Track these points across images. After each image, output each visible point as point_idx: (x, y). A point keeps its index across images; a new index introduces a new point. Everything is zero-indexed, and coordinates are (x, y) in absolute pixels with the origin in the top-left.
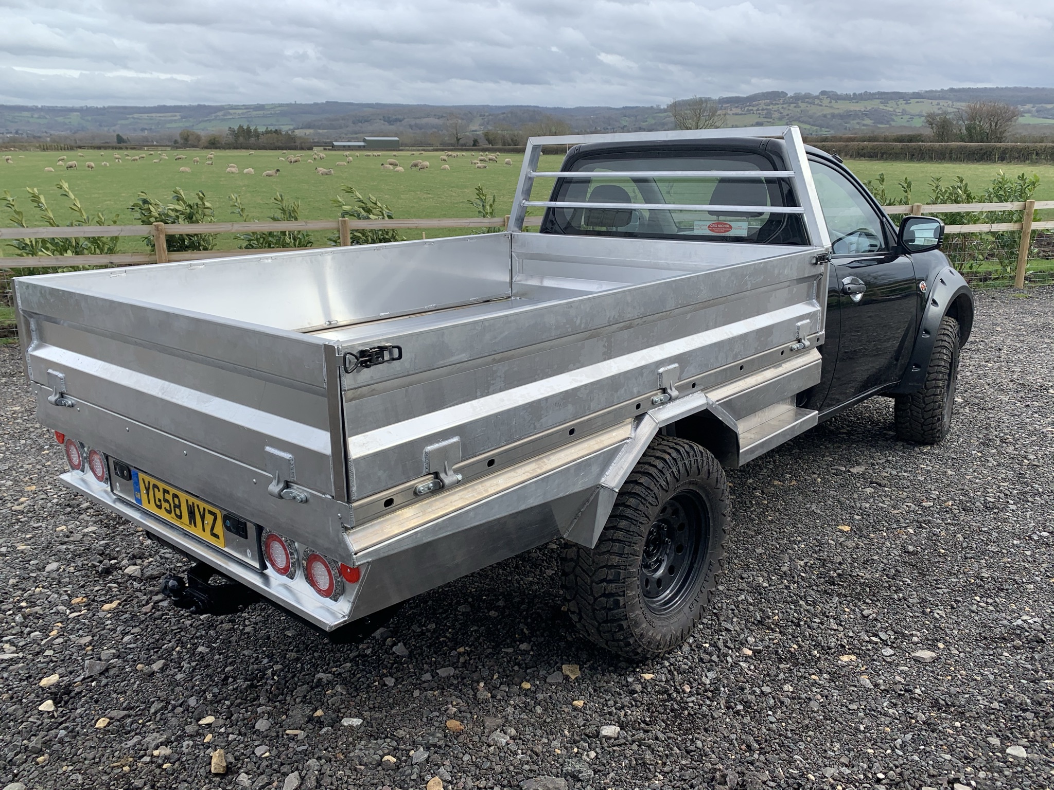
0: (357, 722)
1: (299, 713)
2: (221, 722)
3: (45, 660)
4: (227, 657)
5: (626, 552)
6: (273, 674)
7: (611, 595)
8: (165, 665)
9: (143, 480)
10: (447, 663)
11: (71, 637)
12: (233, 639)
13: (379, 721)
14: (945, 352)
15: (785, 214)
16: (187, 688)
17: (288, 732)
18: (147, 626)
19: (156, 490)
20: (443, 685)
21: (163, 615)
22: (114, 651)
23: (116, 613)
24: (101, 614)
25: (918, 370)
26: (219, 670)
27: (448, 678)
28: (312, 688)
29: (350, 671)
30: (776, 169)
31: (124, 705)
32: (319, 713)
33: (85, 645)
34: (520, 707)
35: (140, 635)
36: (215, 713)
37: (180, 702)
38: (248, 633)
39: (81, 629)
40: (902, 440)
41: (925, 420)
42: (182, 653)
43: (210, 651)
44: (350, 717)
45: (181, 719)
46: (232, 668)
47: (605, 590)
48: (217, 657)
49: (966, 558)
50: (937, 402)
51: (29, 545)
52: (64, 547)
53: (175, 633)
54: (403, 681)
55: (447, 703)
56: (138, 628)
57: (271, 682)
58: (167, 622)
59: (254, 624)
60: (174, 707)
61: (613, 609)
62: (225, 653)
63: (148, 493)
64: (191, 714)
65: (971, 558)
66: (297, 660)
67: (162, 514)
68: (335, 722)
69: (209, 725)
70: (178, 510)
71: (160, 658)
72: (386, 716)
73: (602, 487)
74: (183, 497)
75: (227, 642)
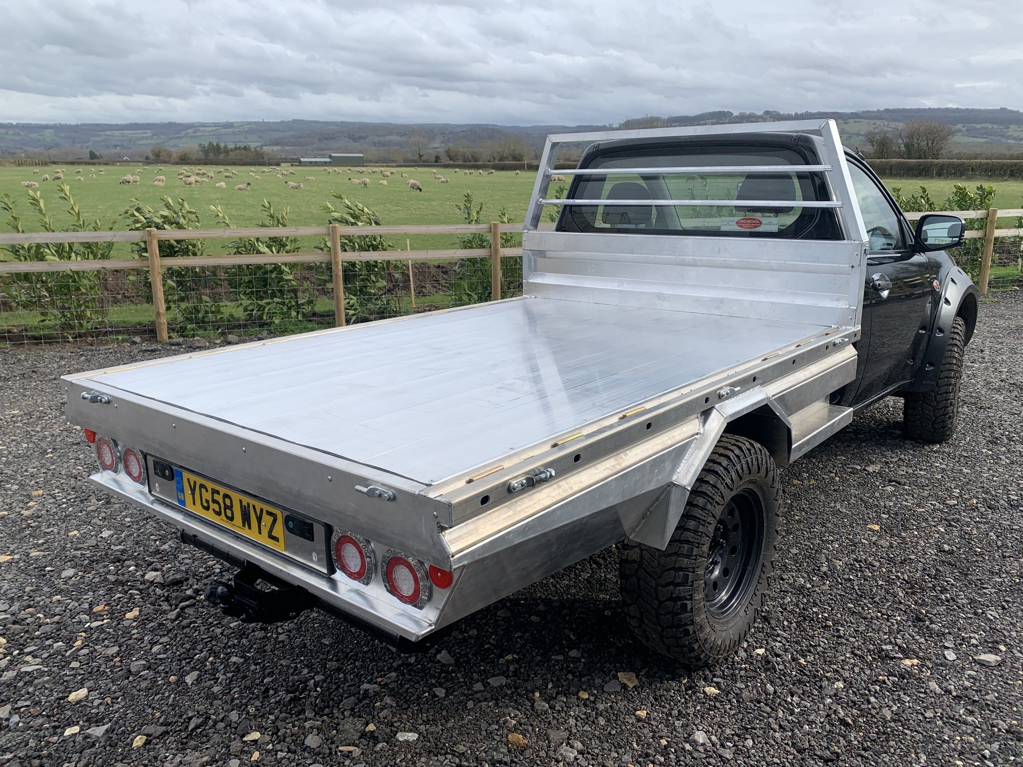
0: (412, 736)
1: (351, 726)
2: (268, 738)
3: (71, 673)
4: (264, 668)
5: (694, 553)
6: (316, 685)
7: (679, 598)
8: (199, 676)
9: (188, 479)
10: (498, 672)
11: (97, 647)
12: (268, 648)
13: (435, 735)
14: (956, 350)
15: (818, 209)
16: (226, 702)
17: (341, 748)
18: (176, 635)
19: (203, 490)
20: (497, 696)
21: (191, 623)
22: (144, 662)
23: (143, 621)
24: (126, 623)
25: (932, 368)
26: (257, 681)
27: (501, 687)
28: (360, 701)
29: (397, 682)
30: (807, 163)
31: (161, 720)
32: (371, 727)
33: (112, 656)
34: (581, 719)
35: (169, 644)
36: (260, 728)
37: (221, 716)
38: (283, 642)
39: (106, 639)
40: (910, 439)
41: (936, 418)
42: (215, 663)
43: (245, 661)
44: (405, 731)
45: (224, 736)
46: (271, 679)
47: (672, 593)
48: (253, 667)
49: (1004, 557)
50: (949, 399)
51: (42, 551)
52: (79, 552)
53: (206, 643)
54: (454, 691)
55: (504, 715)
56: (166, 637)
57: (315, 694)
58: (196, 630)
59: (288, 631)
60: (215, 722)
61: (680, 614)
62: (261, 663)
63: (193, 494)
64: (233, 730)
65: (1009, 557)
66: (339, 670)
67: (210, 516)
68: (390, 739)
69: (255, 741)
70: (229, 513)
71: (193, 669)
72: (442, 730)
73: (674, 484)
74: (236, 497)
75: (262, 651)
